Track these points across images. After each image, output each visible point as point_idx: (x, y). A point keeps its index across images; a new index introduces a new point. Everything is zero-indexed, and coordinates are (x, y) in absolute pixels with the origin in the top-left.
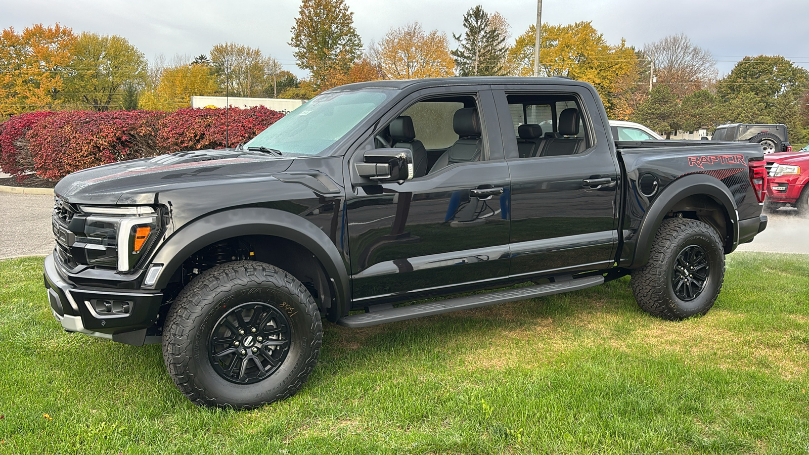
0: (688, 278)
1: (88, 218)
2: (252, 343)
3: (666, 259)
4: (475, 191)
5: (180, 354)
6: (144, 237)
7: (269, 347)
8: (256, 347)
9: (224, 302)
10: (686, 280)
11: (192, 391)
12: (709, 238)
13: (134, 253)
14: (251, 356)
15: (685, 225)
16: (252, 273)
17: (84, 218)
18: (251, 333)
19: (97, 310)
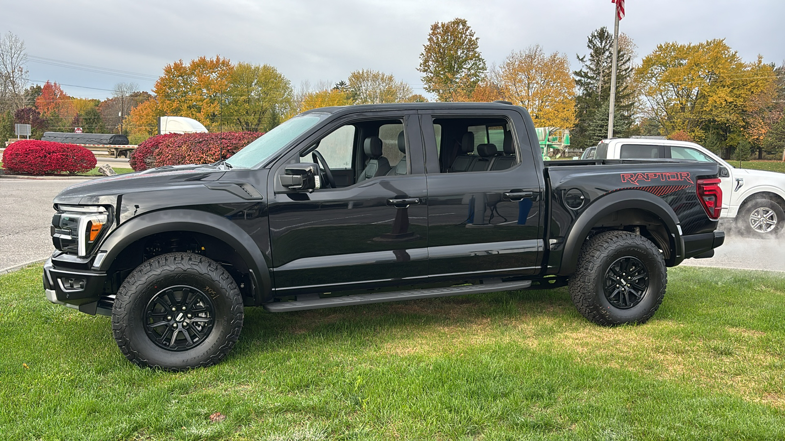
0: (626, 287)
1: (62, 215)
2: (183, 319)
3: (595, 268)
4: (391, 201)
5: (118, 322)
6: (97, 230)
7: (199, 323)
8: (186, 322)
9: (155, 283)
10: (623, 289)
11: (129, 353)
12: (646, 250)
13: (90, 242)
14: (181, 329)
15: (617, 237)
16: (180, 261)
17: (60, 214)
18: (182, 311)
19: (65, 286)
